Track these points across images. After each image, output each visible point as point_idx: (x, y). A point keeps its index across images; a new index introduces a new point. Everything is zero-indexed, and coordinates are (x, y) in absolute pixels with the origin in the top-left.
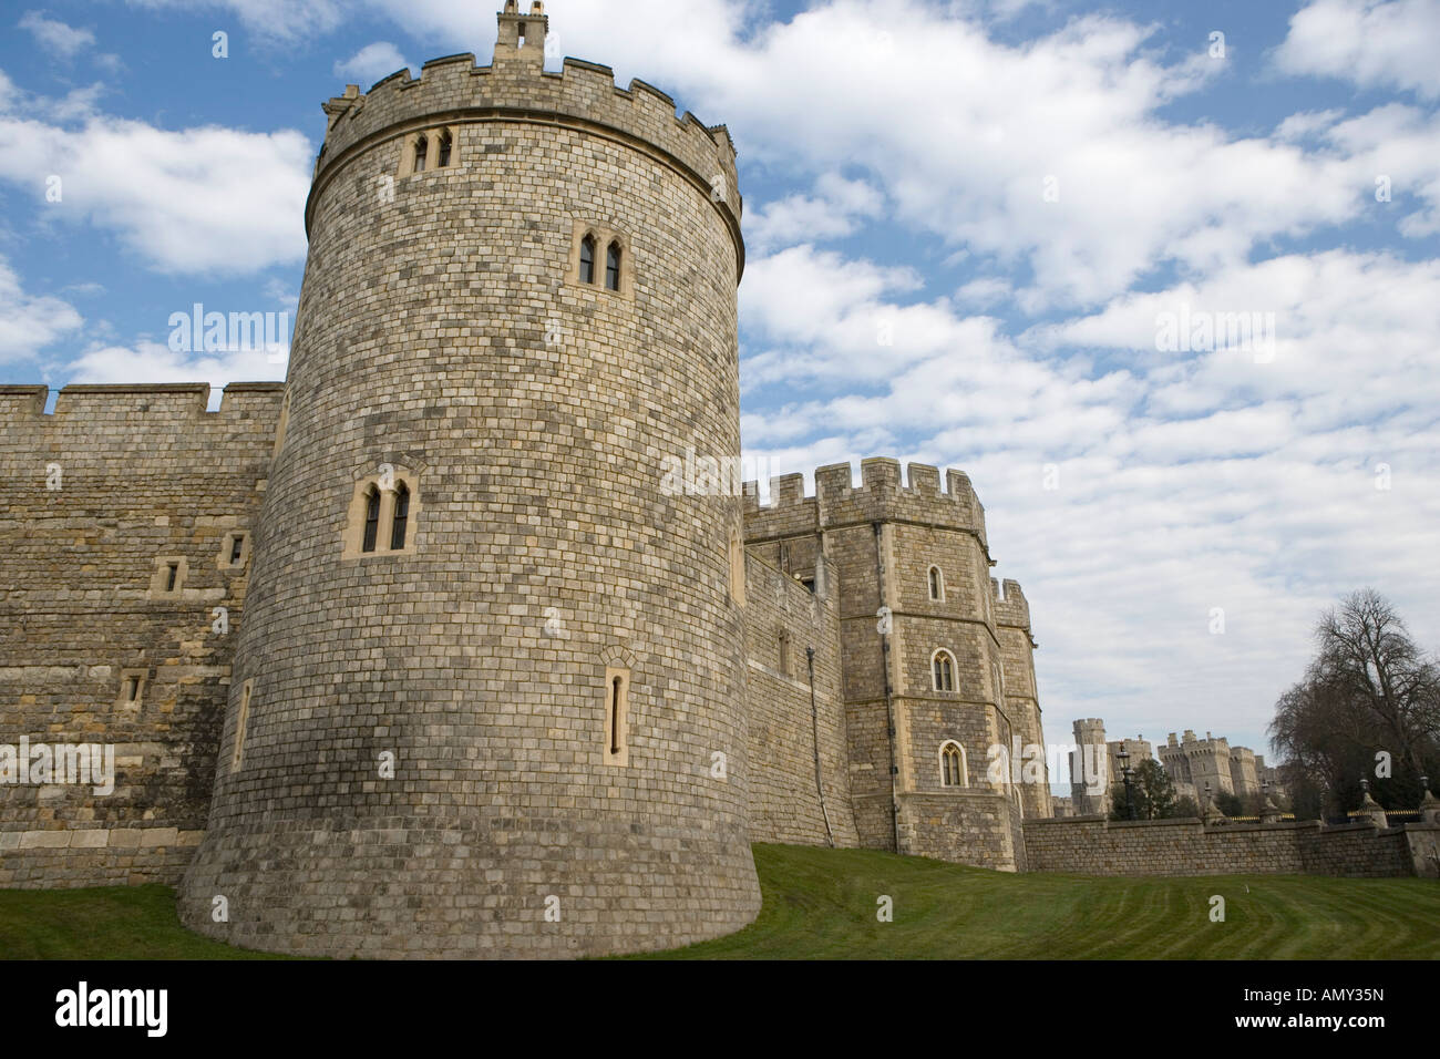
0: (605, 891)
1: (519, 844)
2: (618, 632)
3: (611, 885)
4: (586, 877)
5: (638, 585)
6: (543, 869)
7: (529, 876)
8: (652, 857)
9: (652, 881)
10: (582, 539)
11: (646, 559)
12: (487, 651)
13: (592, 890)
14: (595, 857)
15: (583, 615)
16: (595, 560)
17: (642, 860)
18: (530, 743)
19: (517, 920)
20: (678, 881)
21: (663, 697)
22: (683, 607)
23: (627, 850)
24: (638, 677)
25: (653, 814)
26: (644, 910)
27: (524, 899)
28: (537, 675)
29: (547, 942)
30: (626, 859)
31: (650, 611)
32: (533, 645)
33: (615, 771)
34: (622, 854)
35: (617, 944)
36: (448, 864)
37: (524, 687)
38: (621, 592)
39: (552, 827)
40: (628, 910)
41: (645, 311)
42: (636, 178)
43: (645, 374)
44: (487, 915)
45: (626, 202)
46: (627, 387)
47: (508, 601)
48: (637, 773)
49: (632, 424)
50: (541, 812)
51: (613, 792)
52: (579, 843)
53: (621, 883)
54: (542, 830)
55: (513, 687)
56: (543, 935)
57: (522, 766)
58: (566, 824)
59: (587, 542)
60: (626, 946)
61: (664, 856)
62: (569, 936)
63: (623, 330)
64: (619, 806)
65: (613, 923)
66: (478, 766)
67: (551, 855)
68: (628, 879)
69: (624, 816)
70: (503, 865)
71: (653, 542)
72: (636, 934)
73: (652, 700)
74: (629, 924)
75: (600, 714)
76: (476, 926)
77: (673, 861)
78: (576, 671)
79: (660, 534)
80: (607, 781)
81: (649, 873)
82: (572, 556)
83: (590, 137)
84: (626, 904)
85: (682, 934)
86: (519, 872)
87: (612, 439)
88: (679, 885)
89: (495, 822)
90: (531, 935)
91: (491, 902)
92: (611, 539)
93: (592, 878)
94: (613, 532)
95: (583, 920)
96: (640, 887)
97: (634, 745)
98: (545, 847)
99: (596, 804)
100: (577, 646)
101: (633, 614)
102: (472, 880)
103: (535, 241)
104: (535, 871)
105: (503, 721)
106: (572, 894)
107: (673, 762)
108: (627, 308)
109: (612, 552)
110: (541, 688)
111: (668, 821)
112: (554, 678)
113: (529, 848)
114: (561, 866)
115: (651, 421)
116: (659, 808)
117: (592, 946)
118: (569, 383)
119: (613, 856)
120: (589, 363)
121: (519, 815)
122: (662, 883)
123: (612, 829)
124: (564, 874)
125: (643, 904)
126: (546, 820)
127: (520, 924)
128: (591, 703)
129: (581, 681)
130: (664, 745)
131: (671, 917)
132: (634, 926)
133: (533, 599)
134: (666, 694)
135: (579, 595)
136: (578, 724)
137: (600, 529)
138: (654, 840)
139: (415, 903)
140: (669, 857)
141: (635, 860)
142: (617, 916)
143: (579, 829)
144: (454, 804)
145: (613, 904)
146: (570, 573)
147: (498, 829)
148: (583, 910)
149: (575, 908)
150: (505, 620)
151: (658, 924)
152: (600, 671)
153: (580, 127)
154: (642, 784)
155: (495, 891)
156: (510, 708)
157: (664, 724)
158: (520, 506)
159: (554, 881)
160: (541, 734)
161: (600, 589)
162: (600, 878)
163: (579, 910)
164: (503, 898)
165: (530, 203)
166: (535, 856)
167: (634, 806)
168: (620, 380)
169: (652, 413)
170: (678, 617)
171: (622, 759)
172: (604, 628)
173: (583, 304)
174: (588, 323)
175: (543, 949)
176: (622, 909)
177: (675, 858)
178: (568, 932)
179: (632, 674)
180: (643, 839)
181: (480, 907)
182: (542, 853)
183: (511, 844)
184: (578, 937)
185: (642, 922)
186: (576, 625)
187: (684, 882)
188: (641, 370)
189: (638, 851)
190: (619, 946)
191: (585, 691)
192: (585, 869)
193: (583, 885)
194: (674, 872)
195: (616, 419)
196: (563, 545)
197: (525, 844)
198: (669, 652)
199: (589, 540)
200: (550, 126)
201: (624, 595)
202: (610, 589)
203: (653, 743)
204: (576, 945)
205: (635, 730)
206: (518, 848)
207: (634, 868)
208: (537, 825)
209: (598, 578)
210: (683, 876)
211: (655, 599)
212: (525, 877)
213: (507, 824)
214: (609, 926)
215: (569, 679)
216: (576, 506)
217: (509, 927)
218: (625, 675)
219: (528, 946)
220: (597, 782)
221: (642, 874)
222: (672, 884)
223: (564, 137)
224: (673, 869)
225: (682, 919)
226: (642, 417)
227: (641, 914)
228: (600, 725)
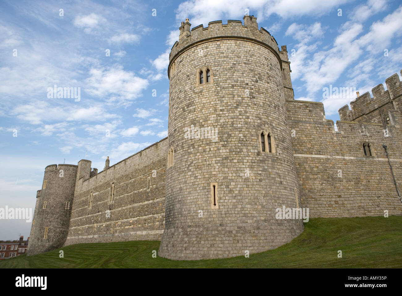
0: (211, 242)
1: (192, 231)
2: (213, 173)
3: (212, 241)
4: (206, 239)
5: (219, 159)
6: (196, 237)
7: (193, 239)
8: (226, 232)
9: (225, 239)
10: (203, 151)
11: (221, 151)
12: (185, 185)
13: (207, 242)
14: (209, 233)
15: (204, 171)
16: (206, 156)
17: (222, 233)
18: (194, 206)
19: (189, 250)
20: (234, 239)
21: (229, 188)
22: (235, 161)
23: (218, 231)
24: (220, 184)
25: (227, 220)
26: (221, 247)
27: (191, 245)
28: (194, 189)
29: (194, 255)
30: (217, 234)
31: (223, 165)
32: (193, 181)
33: (215, 210)
34: (216, 232)
35: (211, 256)
36: (179, 237)
37: (192, 192)
38: (214, 162)
39: (199, 226)
40: (216, 247)
41: (217, 84)
42: (212, 49)
43: (218, 100)
44: (184, 249)
45: (209, 57)
46: (213, 106)
47: (187, 172)
48: (221, 210)
49: (215, 116)
50: (197, 223)
51: (214, 216)
52: (205, 230)
53: (215, 240)
54: (197, 227)
55: (190, 193)
56: (194, 254)
57: (192, 212)
58: (202, 225)
59: (204, 152)
60: (214, 257)
61: (231, 232)
62: (199, 254)
63: (211, 92)
64: (216, 219)
65: (211, 250)
66: (184, 213)
67: (198, 233)
68: (217, 239)
69: (218, 222)
70: (188, 236)
71: (223, 146)
72: (217, 254)
73: (225, 189)
74: (216, 251)
75: (209, 196)
76: (181, 251)
77: (233, 233)
78: (203, 186)
79: (226, 143)
80: (213, 213)
81: (224, 237)
82: (200, 157)
83: (199, 46)
84: (216, 245)
85: (233, 254)
86: (191, 238)
87: (209, 122)
88: (235, 240)
89: (188, 226)
90: (191, 254)
91: (185, 246)
92: (210, 149)
93: (207, 239)
94: (211, 147)
95: (203, 250)
96: (221, 241)
97: (220, 202)
98: (197, 231)
99: (210, 220)
100: (202, 179)
101: (217, 167)
102: (182, 240)
103: (189, 80)
104: (194, 238)
105: (188, 201)
106: (202, 243)
107: (234, 205)
108: (212, 85)
109: (211, 152)
110: (195, 192)
111: (232, 222)
112: (198, 189)
113: (194, 232)
114: (200, 236)
115: (221, 113)
116: (230, 219)
117: (204, 256)
118: (198, 112)
119: (213, 233)
120: (202, 105)
121: (193, 224)
122: (228, 239)
123: (214, 226)
124: (200, 238)
125: (221, 245)
126: (198, 225)
127: (189, 251)
128: (207, 193)
129: (204, 188)
130: (230, 201)
131: (230, 249)
132: (217, 251)
133: (192, 170)
134: (230, 187)
135: (202, 166)
136: (204, 199)
137: (207, 147)
138: (227, 228)
139: (173, 246)
140: (232, 232)
141: (220, 234)
142: (213, 249)
143: (205, 226)
144: (181, 222)
145: (212, 246)
146: (200, 161)
147: (188, 228)
148: (204, 247)
149: (202, 247)
150: (187, 177)
151: (225, 251)
152: (209, 184)
153: (196, 45)
154: (223, 212)
155: (186, 243)
156: (189, 198)
157: (230, 195)
158: (189, 148)
159: (198, 240)
160: (196, 203)
161: (208, 163)
162: (209, 239)
163: (203, 247)
164: (187, 244)
165: (187, 71)
166: (195, 234)
167: (221, 219)
168: (211, 105)
169: (221, 110)
170: (233, 164)
171: (217, 207)
172: (209, 173)
173: (200, 90)
174: (201, 94)
175: (193, 257)
176: (214, 247)
177: (234, 232)
178: (199, 253)
179: (218, 184)
180: (223, 228)
181: (182, 247)
182: (196, 233)
183: (190, 231)
184: (201, 254)
185: (220, 250)
186: (202, 174)
187: (237, 239)
188: (217, 100)
189: (221, 231)
190: (212, 257)
191: (205, 191)
192: (206, 237)
193: (205, 241)
194: (233, 236)
195: (210, 116)
196: (198, 154)
197: (193, 231)
198: (230, 175)
199: (204, 151)
200: (189, 49)
201: (214, 163)
202: (210, 162)
203: (226, 201)
204: (201, 256)
205: (220, 198)
206: (191, 232)
207: (220, 236)
208: (196, 226)
209: (207, 160)
210: (236, 237)
211: (225, 161)
212: (192, 239)
213: (190, 226)
214: (210, 252)
215: (201, 188)
216: (201, 143)
217: (187, 252)
218: (216, 184)
219: (190, 256)
220: (210, 214)
221: (222, 237)
222: (232, 240)
223: (193, 50)
224: (233, 235)
225: (234, 249)
226: (218, 113)
227: (220, 248)
228: (210, 199)
